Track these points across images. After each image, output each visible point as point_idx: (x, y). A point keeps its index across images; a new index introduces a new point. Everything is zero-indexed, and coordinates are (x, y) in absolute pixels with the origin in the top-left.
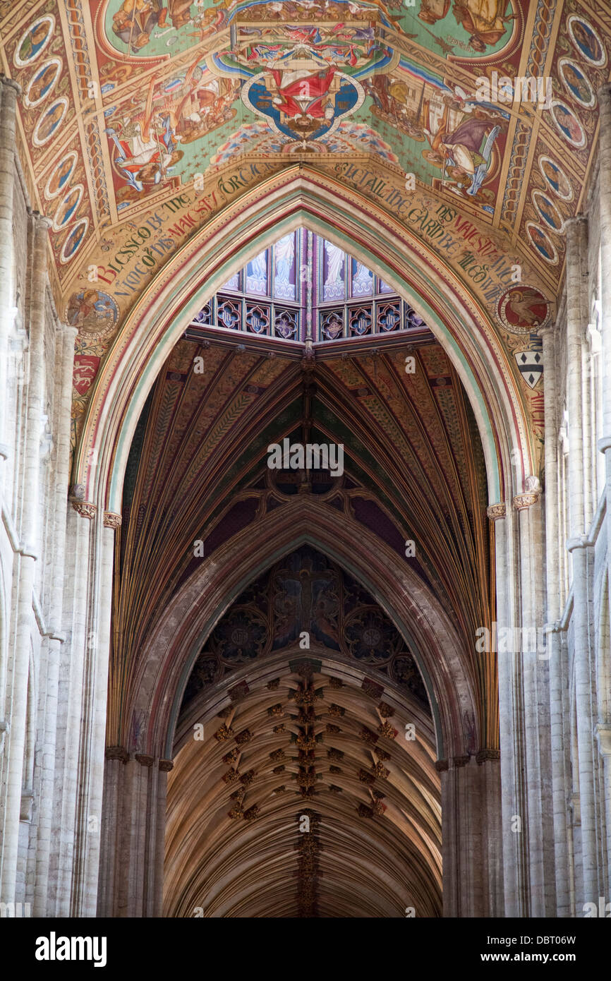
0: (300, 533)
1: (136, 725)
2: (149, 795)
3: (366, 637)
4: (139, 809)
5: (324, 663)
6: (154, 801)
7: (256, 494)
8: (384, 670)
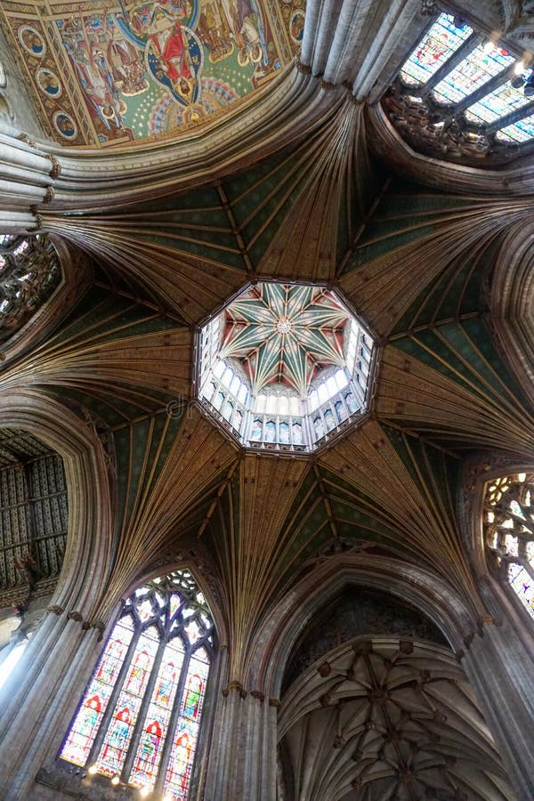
0: (341, 575)
1: (251, 676)
2: (262, 718)
3: (395, 624)
4: (253, 723)
5: (374, 641)
6: (265, 721)
7: (313, 561)
8: (411, 635)
